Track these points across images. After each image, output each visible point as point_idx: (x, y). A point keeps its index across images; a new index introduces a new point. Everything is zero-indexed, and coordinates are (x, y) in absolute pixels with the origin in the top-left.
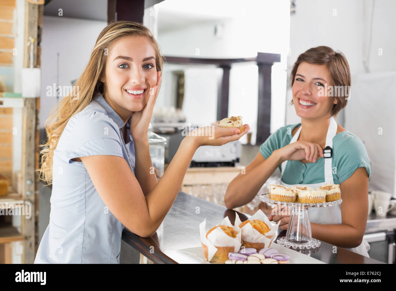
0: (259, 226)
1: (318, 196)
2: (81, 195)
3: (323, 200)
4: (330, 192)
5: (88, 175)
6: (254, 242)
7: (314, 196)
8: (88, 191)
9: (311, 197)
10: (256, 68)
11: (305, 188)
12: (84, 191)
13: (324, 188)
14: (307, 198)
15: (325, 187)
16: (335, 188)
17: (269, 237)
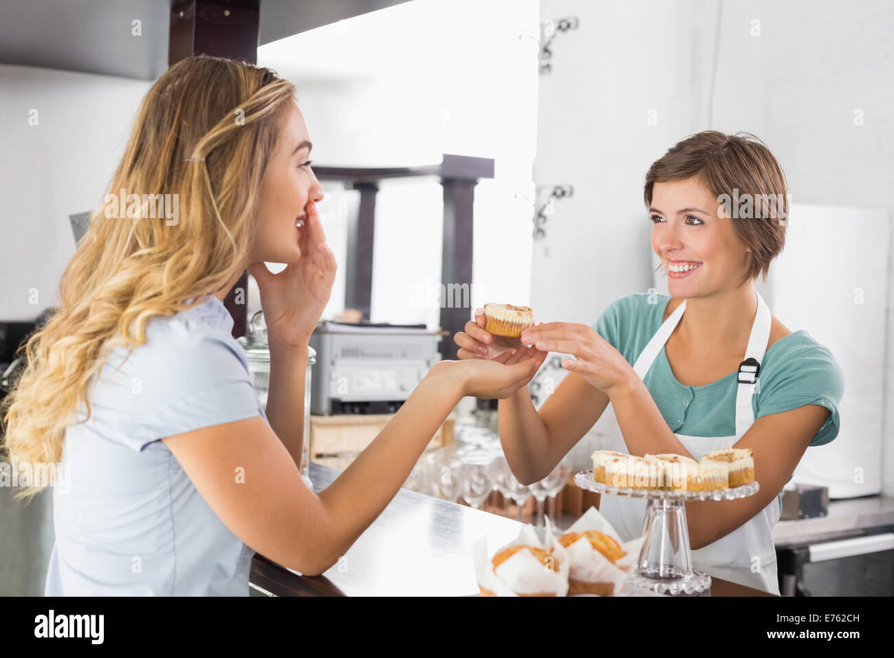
0: (601, 544)
1: (715, 476)
2: (161, 512)
3: (724, 485)
4: (736, 466)
5: (176, 462)
6: (593, 580)
7: (706, 476)
8: (177, 499)
9: (700, 478)
10: (439, 190)
11: (675, 458)
12: (167, 501)
13: (715, 457)
14: (691, 479)
15: (717, 455)
16: (742, 458)
17: (625, 569)
